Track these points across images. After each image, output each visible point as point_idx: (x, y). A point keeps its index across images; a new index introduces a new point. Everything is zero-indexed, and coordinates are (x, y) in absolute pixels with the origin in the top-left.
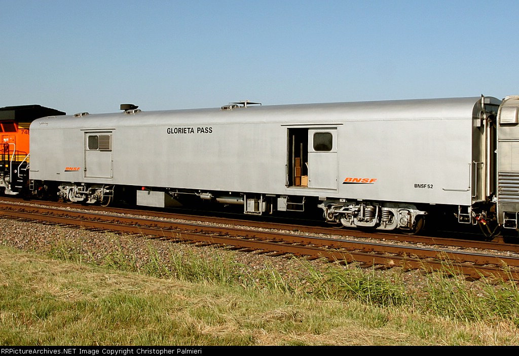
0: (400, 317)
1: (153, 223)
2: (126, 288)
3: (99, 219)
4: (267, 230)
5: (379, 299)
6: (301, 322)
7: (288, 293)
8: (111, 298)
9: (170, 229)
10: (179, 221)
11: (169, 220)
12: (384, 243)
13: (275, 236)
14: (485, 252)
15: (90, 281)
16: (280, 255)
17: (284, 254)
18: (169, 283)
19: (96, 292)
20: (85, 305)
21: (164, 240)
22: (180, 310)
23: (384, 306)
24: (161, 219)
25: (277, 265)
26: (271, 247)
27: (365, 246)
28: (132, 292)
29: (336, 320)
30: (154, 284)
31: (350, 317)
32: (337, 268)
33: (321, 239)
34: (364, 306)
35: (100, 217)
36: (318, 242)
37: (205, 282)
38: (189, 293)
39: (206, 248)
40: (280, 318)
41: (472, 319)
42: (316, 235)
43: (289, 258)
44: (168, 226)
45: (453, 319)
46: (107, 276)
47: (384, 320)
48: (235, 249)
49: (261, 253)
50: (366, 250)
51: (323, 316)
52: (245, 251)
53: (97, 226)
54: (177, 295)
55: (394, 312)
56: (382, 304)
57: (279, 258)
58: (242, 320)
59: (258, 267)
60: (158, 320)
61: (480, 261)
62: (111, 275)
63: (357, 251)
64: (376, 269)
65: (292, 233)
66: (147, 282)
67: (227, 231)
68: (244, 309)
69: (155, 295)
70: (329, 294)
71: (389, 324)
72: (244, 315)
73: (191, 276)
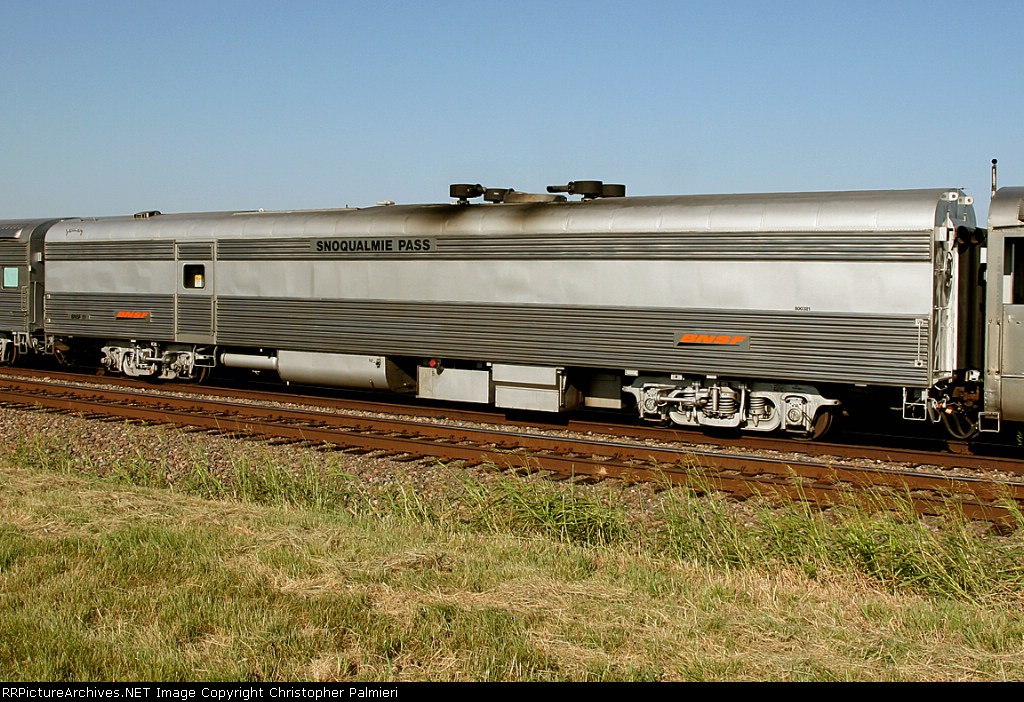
0: (616, 562)
1: (196, 405)
2: (148, 515)
3: (101, 398)
4: (392, 417)
5: (581, 532)
6: (450, 571)
7: (427, 524)
8: (122, 532)
9: (225, 415)
10: (241, 401)
11: (223, 399)
12: (590, 438)
13: (406, 427)
14: (758, 454)
15: (85, 505)
16: (414, 459)
17: (422, 457)
18: (223, 507)
19: (95, 523)
20: (75, 545)
21: (214, 434)
22: (243, 552)
23: (589, 545)
24: (210, 398)
25: (410, 477)
26: (400, 446)
27: (557, 444)
28: (159, 522)
29: (509, 568)
30: (198, 508)
31: (534, 563)
32: (512, 482)
33: (484, 432)
34: (556, 544)
35: (102, 394)
36: (478, 437)
37: (287, 505)
38: (259, 524)
39: (287, 447)
40: (414, 566)
41: (736, 563)
42: (475, 426)
43: (428, 464)
44: (222, 410)
45: (704, 565)
46: (115, 496)
47: (589, 568)
48: (337, 449)
49: (382, 456)
50: (561, 450)
51: (487, 561)
52: (354, 452)
53: (98, 409)
54: (237, 526)
55: (606, 554)
56: (586, 540)
57: (412, 465)
58: (349, 570)
59: (376, 479)
60: (205, 569)
61: (750, 469)
62: (123, 494)
63: (545, 453)
64: (577, 483)
65: (435, 421)
66: (184, 505)
67: (325, 418)
68: (353, 552)
69: (200, 528)
70: (498, 525)
71: (598, 573)
72: (353, 560)
73: (261, 494)
